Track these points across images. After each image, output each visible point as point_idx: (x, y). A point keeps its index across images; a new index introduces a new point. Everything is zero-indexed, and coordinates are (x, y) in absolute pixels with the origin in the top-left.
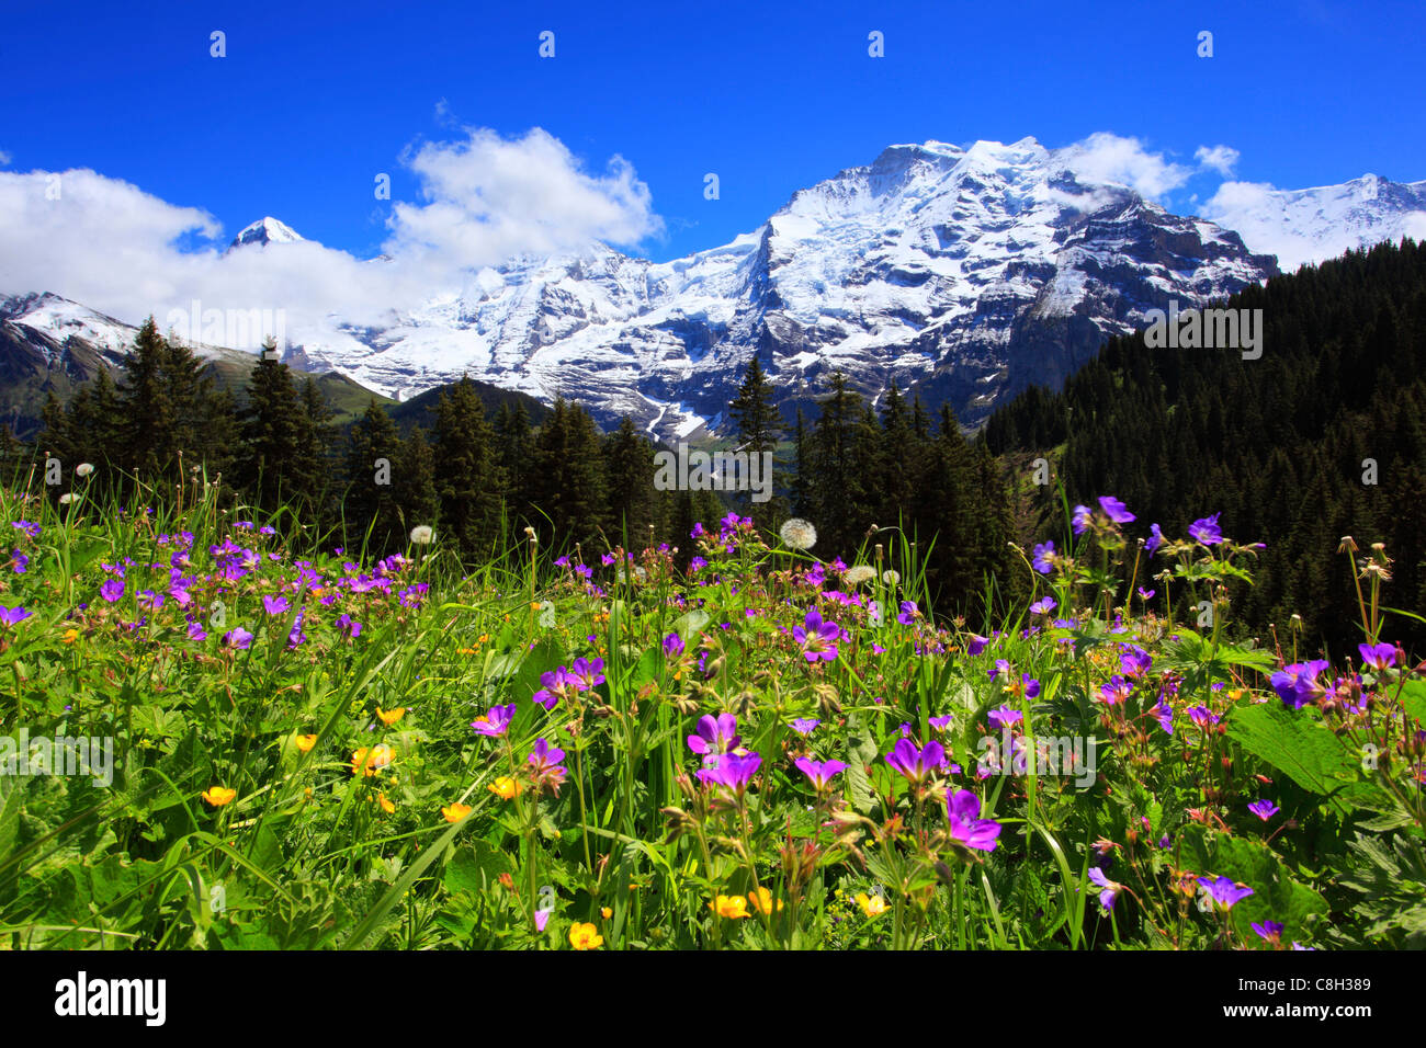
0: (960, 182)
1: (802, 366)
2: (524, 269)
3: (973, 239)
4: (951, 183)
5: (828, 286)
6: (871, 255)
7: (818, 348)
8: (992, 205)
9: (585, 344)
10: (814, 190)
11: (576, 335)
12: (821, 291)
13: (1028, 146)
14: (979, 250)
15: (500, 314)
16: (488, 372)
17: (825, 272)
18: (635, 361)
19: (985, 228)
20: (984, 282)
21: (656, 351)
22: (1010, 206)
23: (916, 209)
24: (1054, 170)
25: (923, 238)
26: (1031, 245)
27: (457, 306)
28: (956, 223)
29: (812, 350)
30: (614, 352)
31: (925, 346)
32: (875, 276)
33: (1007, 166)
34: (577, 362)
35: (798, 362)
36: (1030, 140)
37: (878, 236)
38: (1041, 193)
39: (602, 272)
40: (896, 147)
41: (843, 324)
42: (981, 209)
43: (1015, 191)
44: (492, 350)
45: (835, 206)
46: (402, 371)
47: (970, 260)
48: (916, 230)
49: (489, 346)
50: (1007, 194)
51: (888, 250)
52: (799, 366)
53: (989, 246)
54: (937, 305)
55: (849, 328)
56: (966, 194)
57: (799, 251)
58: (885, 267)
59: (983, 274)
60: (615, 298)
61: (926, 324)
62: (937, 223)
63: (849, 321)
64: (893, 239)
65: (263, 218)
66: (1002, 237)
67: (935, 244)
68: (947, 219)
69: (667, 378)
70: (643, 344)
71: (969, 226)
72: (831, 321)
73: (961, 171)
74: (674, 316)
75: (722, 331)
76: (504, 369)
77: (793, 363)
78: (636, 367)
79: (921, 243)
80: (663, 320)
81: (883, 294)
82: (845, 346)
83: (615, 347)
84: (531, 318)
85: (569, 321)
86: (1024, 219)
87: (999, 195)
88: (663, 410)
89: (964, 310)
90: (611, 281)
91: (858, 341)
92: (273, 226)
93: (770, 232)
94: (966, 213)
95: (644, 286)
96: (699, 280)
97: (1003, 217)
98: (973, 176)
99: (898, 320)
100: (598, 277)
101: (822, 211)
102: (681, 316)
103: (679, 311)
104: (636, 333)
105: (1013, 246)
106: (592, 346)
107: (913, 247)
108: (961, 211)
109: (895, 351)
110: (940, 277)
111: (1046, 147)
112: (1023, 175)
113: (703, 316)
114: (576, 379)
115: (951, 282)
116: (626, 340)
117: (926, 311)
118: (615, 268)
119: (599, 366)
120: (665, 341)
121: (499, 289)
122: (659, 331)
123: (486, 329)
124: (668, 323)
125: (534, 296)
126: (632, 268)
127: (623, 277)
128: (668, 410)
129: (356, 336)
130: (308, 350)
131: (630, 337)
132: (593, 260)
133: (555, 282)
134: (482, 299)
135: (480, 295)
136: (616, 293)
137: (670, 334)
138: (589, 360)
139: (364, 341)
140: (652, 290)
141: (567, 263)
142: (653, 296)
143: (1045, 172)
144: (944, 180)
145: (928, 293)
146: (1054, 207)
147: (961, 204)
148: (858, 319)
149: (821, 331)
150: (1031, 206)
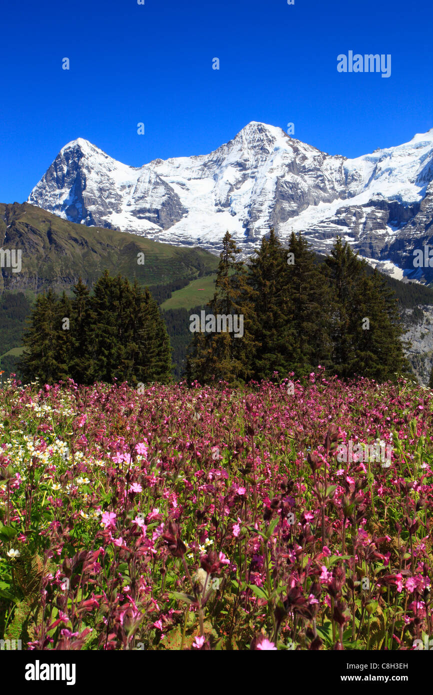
2: (256, 167)
9: (310, 220)
11: (302, 214)
15: (246, 200)
16: (246, 242)
18: (349, 231)
21: (365, 224)
27: (214, 197)
30: (332, 225)
34: (306, 234)
39: (311, 166)
44: (245, 226)
46: (183, 242)
49: (241, 223)
60: (322, 185)
65: (75, 139)
69: (374, 242)
70: (354, 219)
74: (375, 198)
75: (416, 209)
76: (258, 239)
78: (350, 235)
80: (366, 201)
83: (333, 222)
84: (270, 203)
85: (294, 205)
88: (375, 266)
90: (319, 173)
92: (84, 145)
95: (343, 176)
96: (390, 171)
100: (309, 171)
102: (381, 199)
103: (378, 194)
104: (347, 210)
106: (315, 222)
113: (398, 198)
116: (341, 217)
118: (321, 163)
119: (326, 235)
120: (371, 216)
121: (240, 182)
122: (364, 209)
123: (236, 211)
124: (371, 203)
125: (270, 187)
126: (332, 163)
127: (326, 170)
128: (378, 265)
129: (149, 219)
130: (122, 229)
131: (344, 215)
132: (304, 158)
133: (283, 176)
134: (231, 190)
135: (228, 187)
136: (323, 181)
137: (373, 211)
138: (316, 231)
139: (154, 222)
140: (348, 178)
141: (288, 161)
142: (349, 183)
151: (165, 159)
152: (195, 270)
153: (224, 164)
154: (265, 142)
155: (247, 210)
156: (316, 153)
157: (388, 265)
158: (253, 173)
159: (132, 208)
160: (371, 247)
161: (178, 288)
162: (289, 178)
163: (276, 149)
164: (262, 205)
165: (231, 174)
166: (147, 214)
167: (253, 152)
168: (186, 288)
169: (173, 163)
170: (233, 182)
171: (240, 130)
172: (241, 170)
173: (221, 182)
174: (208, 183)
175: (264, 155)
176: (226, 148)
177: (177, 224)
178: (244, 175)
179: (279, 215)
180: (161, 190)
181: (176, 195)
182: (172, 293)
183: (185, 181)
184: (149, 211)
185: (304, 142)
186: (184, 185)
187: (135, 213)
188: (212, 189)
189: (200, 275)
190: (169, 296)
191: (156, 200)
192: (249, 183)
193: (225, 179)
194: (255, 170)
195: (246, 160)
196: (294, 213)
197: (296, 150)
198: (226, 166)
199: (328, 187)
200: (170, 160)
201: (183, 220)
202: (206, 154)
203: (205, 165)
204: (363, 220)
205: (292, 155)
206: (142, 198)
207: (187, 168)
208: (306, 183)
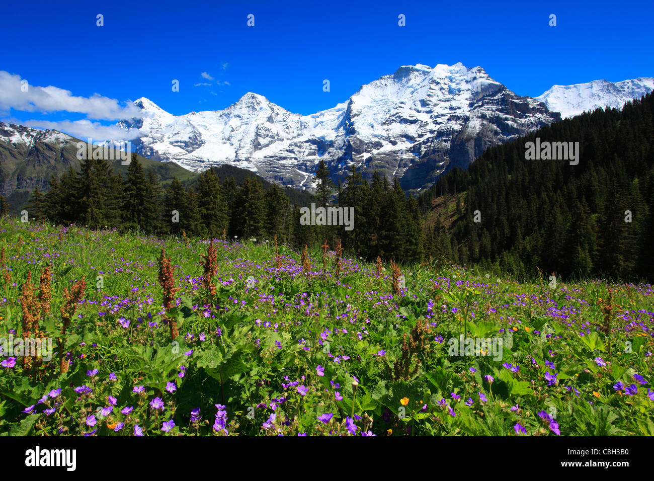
0: (430, 81)
1: (364, 158)
2: (249, 118)
3: (435, 105)
4: (426, 82)
5: (375, 125)
6: (393, 112)
7: (371, 151)
8: (443, 91)
9: (275, 149)
10: (370, 85)
11: (271, 146)
12: (372, 127)
13: (459, 67)
14: (438, 110)
15: (239, 137)
16: (234, 161)
17: (374, 119)
18: (295, 156)
19: (440, 100)
21: (304, 152)
22: (451, 91)
23: (413, 92)
24: (470, 76)
25: (415, 105)
26: (459, 108)
27: (222, 134)
28: (429, 98)
29: (369, 152)
30: (286, 152)
31: (415, 150)
32: (395, 121)
33: (450, 75)
34: (270, 157)
35: (363, 157)
36: (460, 64)
37: (396, 104)
38: (464, 86)
39: (282, 119)
40: (404, 67)
41: (381, 141)
42: (439, 93)
43: (453, 86)
44: (236, 152)
45: (379, 92)
46: (199, 161)
47: (434, 114)
48: (412, 102)
49: (235, 150)
50: (449, 86)
51: (400, 110)
52: (363, 158)
53: (442, 108)
54: (420, 133)
55: (384, 143)
56: (433, 86)
57: (363, 111)
58: (400, 117)
59: (439, 120)
60: (287, 130)
61: (416, 141)
62: (421, 99)
63: (384, 140)
64: (402, 105)
65: (140, 97)
66: (447, 104)
67: (419, 108)
68: (424, 97)
69: (308, 164)
70: (298, 149)
71: (434, 100)
72: (377, 140)
73: (431, 77)
74: (311, 138)
75: (331, 144)
76: (241, 160)
77: (360, 157)
78: (296, 159)
79: (413, 107)
80: (306, 139)
81: (397, 128)
82: (382, 150)
83: (287, 151)
84: (252, 139)
85: (268, 140)
86: (456, 97)
87: (446, 87)
88: (307, 177)
89: (432, 135)
90: (285, 123)
91: (387, 147)
92: (145, 101)
93: (351, 103)
94: (433, 94)
95: (299, 125)
96: (321, 123)
97: (448, 96)
98: (436, 79)
99: (404, 139)
100: (279, 122)
101: (373, 93)
102: (314, 138)
103: (313, 135)
104: (296, 145)
105: (452, 108)
106: (277, 150)
107: (410, 109)
108: (431, 94)
109: (402, 152)
110: (422, 121)
111: (467, 67)
112: (456, 78)
113: (323, 138)
114: (270, 164)
115: (426, 124)
116: (291, 148)
117: (416, 136)
118: (287, 118)
119: (281, 159)
120: (308, 148)
122: (305, 144)
123: (233, 143)
124: (309, 141)
125: (253, 129)
126: (294, 118)
127: (290, 121)
128: (309, 176)
129: (180, 147)
130: (160, 152)
131: (293, 147)
132: (277, 114)
133: (262, 124)
134: (232, 131)
135: (231, 129)
136: (287, 128)
137: (309, 145)
138: (275, 156)
139: (183, 148)
140: (302, 127)
141: (268, 115)
142: (303, 130)
143: (465, 77)
144: (424, 80)
145: (416, 128)
146: (469, 92)
147: (430, 90)
148: (387, 139)
149: (372, 144)
150: (460, 91)
151: (198, 112)
153: (231, 116)
154: (255, 104)
155: (239, 143)
156: (285, 111)
158: (247, 122)
159: (170, 140)
160: (306, 166)
162: (266, 125)
163: (261, 109)
164: (247, 140)
165: (234, 122)
166: (179, 144)
167: (248, 109)
169: (202, 115)
170: (234, 126)
171: (242, 97)
172: (240, 120)
173: (227, 126)
174: (221, 126)
175: (256, 112)
176: (233, 107)
177: (197, 150)
178: (242, 122)
179: (257, 146)
180: (190, 129)
181: (200, 133)
183: (206, 125)
184: (181, 142)
185: (278, 105)
186: (206, 127)
187: (171, 143)
188: (222, 130)
191: (185, 136)
193: (229, 125)
194: (248, 120)
195: (243, 114)
196: (266, 145)
199: (290, 131)
200: (200, 112)
201: (201, 148)
202: (222, 110)
203: (221, 116)
204: (303, 150)
205: (270, 112)
206: (176, 134)
207: (210, 118)
208: (277, 128)
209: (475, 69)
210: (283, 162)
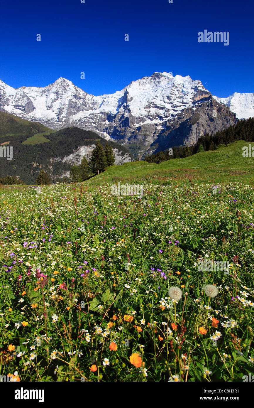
0: (172, 85)
2: (62, 95)
3: (175, 99)
4: (170, 85)
6: (151, 101)
7: (139, 123)
8: (179, 92)
9: (80, 116)
10: (136, 82)
11: (78, 114)
12: (140, 109)
13: (188, 78)
14: (176, 103)
15: (58, 106)
16: (57, 122)
17: (140, 104)
18: (93, 122)
19: (177, 97)
20: (176, 111)
21: (99, 120)
22: (183, 92)
23: (162, 90)
24: (194, 85)
25: (163, 98)
26: (187, 103)
27: (46, 104)
28: (171, 96)
29: (138, 123)
30: (88, 119)
31: (164, 125)
32: (152, 106)
33: (183, 83)
34: (79, 121)
35: (135, 126)
36: (188, 76)
37: (153, 97)
38: (190, 90)
39: (82, 97)
40: (157, 73)
41: (145, 118)
42: (177, 93)
43: (185, 89)
44: (57, 116)
45: (141, 86)
46: (34, 120)
47: (173, 105)
48: (161, 96)
50: (183, 90)
51: (155, 100)
53: (178, 102)
54: (166, 115)
56: (173, 88)
57: (134, 98)
58: (155, 104)
59: (176, 109)
61: (163, 120)
62: (167, 95)
64: (156, 98)
66: (181, 100)
67: (166, 100)
68: (169, 94)
69: (101, 126)
70: (95, 117)
72: (142, 117)
73: (172, 82)
74: (103, 111)
75: (115, 116)
76: (61, 121)
77: (134, 126)
78: (93, 123)
79: (162, 99)
81: (153, 111)
82: (145, 123)
83: (88, 118)
84: (67, 109)
86: (186, 96)
87: (180, 90)
88: (101, 134)
89: (172, 118)
90: (84, 100)
91: (148, 122)
93: (126, 93)
94: (173, 93)
96: (108, 102)
97: (182, 95)
98: (175, 84)
99: (157, 117)
100: (81, 99)
101: (138, 88)
104: (93, 114)
105: (183, 103)
106: (82, 117)
107: (161, 100)
109: (156, 125)
110: (167, 109)
111: (192, 79)
112: (186, 85)
113: (110, 112)
114: (80, 125)
115: (169, 110)
117: (163, 116)
118: (85, 97)
119: (85, 122)
120: (101, 117)
121: (56, 99)
122: (99, 115)
123: (54, 110)
124: (101, 113)
125: (67, 103)
126: (89, 97)
127: (87, 99)
131: (92, 116)
132: (79, 94)
133: (72, 99)
134: (52, 102)
135: (52, 101)
136: (86, 103)
137: (101, 116)
138: (82, 120)
139: (23, 111)
140: (94, 103)
141: (74, 94)
142: (95, 105)
143: (191, 86)
144: (168, 84)
145: (164, 112)
146: (193, 94)
147: (172, 91)
148: (148, 117)
149: (140, 119)
150: (188, 93)
152: (37, 130)
153: (50, 92)
154: (66, 86)
155: (58, 110)
156: (83, 92)
157: (105, 134)
158: (61, 97)
159: (14, 104)
160: (100, 128)
161: (30, 137)
162: (73, 100)
163: (70, 89)
164: (64, 109)
165: (53, 96)
166: (20, 108)
167: (61, 89)
168: (33, 137)
169: (30, 89)
170: (53, 99)
171: (56, 80)
172: (56, 95)
173: (49, 99)
174: (44, 98)
175: (65, 91)
176: (51, 86)
177: (32, 113)
178: (58, 97)
179: (70, 114)
180: (25, 99)
181: (31, 101)
182: (27, 139)
183: (35, 96)
184: (20, 106)
185: (80, 88)
186: (34, 98)
187: (15, 106)
188: (45, 100)
189: (38, 133)
190: (26, 140)
191: (23, 102)
192: (59, 100)
193: (50, 98)
195: (58, 92)
196: (75, 113)
197: (77, 91)
198: (51, 93)
199: (87, 105)
200: (29, 87)
201: (34, 111)
202: (43, 87)
203: (43, 91)
204: (98, 118)
205: (75, 92)
206: (18, 101)
207: (36, 92)
208: (80, 103)
209: (197, 81)
210: (86, 124)
